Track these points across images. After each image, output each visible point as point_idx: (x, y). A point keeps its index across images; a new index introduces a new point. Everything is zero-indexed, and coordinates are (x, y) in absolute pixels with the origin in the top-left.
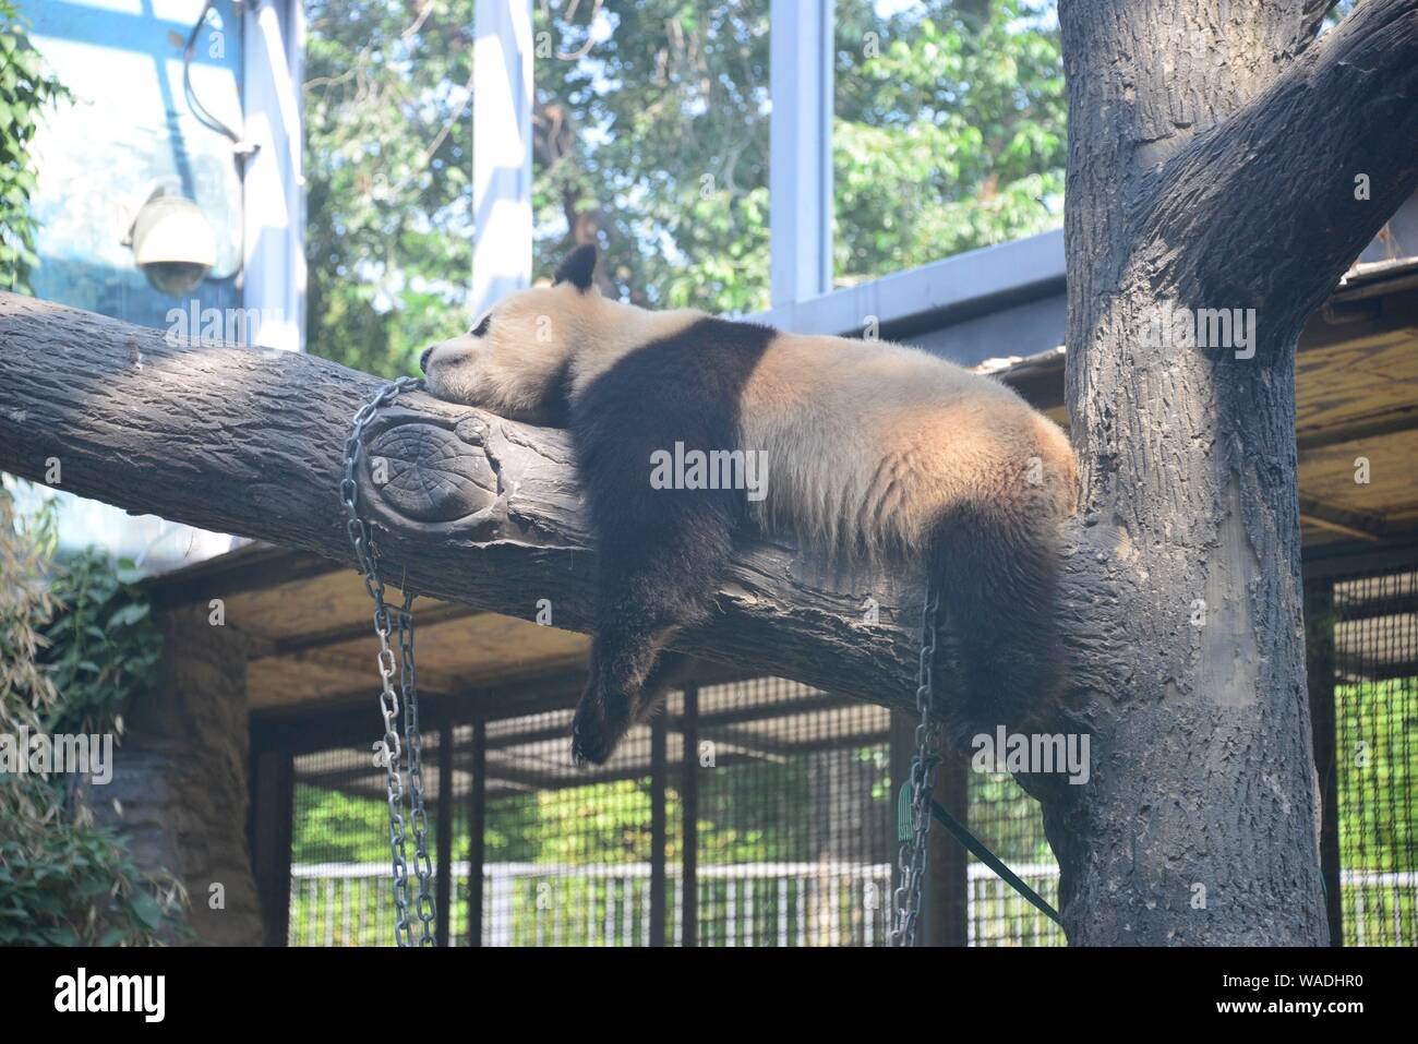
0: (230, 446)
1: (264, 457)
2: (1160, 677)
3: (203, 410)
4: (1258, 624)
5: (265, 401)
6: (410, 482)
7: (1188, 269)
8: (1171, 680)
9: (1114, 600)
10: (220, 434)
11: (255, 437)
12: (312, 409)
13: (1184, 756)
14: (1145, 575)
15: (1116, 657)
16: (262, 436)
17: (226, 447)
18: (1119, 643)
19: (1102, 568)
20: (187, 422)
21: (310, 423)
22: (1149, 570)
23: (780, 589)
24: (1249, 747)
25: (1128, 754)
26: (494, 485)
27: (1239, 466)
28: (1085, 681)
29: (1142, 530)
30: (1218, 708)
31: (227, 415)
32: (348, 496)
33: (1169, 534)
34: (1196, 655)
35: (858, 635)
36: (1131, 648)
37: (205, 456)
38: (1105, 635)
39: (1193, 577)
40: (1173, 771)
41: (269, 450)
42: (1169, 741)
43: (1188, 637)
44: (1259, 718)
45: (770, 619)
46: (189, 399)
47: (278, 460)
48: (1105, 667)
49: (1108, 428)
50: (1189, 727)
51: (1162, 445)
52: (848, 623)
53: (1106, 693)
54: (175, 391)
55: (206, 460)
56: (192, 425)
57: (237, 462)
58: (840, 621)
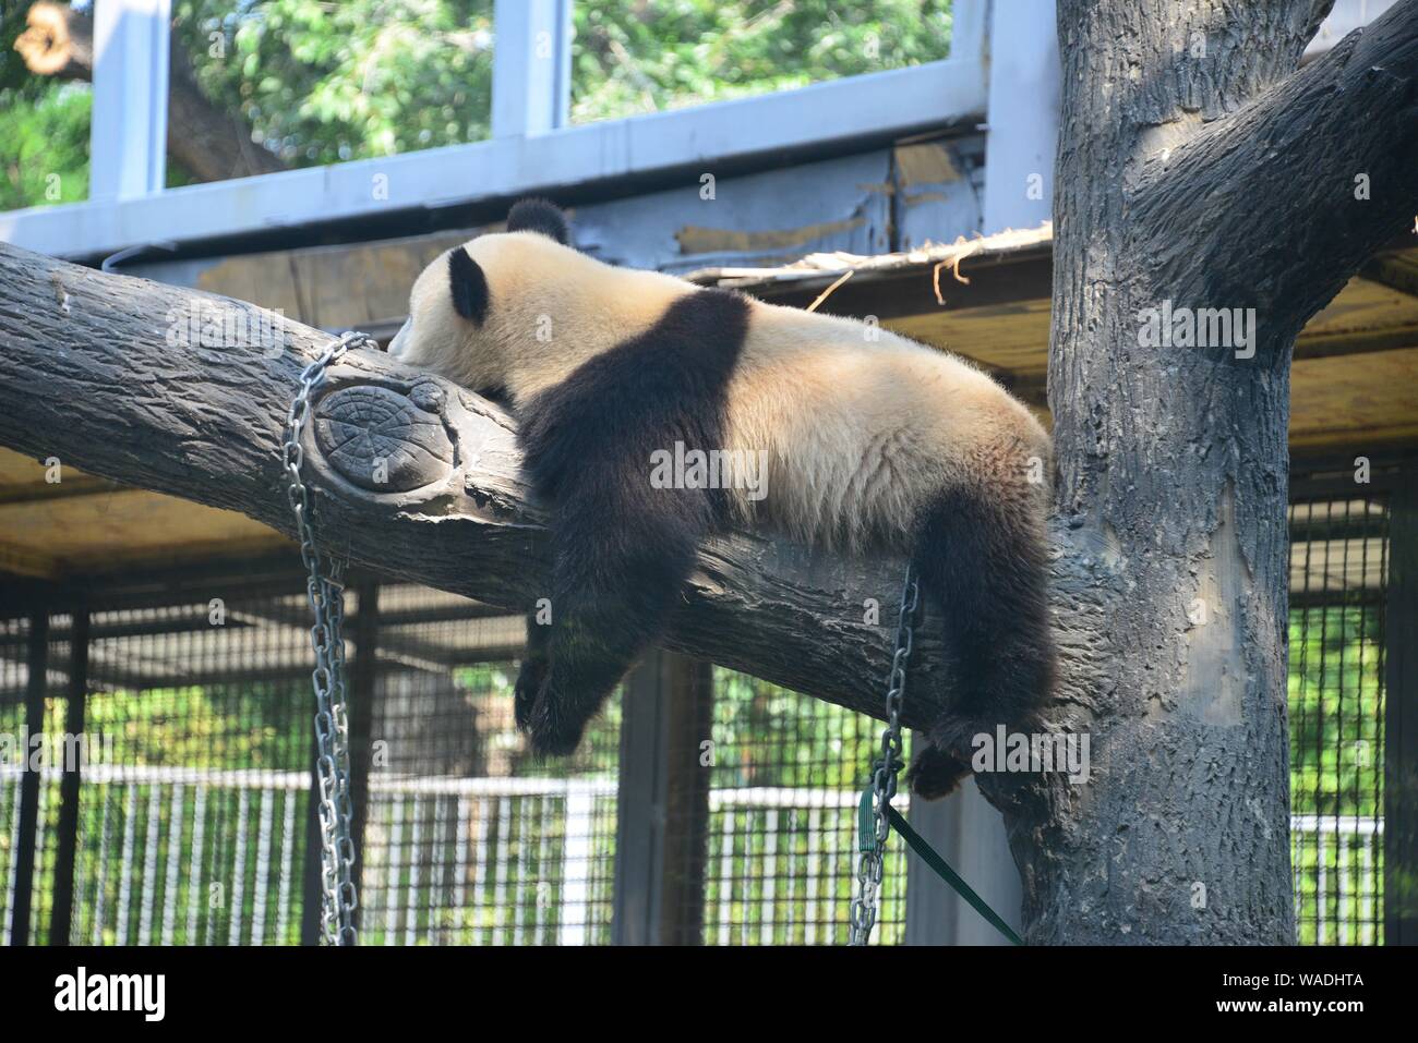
0: (164, 400)
1: (201, 414)
2: (1144, 692)
3: (137, 359)
4: (1248, 640)
5: (204, 354)
6: (361, 448)
7: (1193, 265)
8: (1157, 695)
9: (1100, 609)
10: (154, 386)
11: (191, 391)
12: (254, 364)
13: (1166, 775)
14: (1132, 584)
15: (1100, 668)
16: (199, 390)
17: (160, 401)
18: (1103, 654)
19: (1087, 574)
20: (119, 372)
21: (250, 379)
22: (1137, 578)
23: (750, 582)
24: (1233, 769)
25: (1107, 771)
26: (450, 456)
27: (1235, 473)
28: (1067, 693)
29: (1131, 537)
30: (1203, 728)
31: (161, 366)
32: (293, 459)
33: (1159, 543)
34: (1183, 670)
35: (829, 633)
36: (1115, 660)
37: (138, 410)
38: (1089, 645)
39: (1183, 589)
40: (1155, 791)
41: (205, 406)
42: (1152, 759)
43: (1175, 650)
44: (1244, 739)
45: (737, 612)
46: (121, 347)
47: (215, 418)
48: (1088, 679)
49: (1098, 425)
50: (1173, 746)
51: (1156, 448)
52: (818, 621)
53: (1086, 706)
54: (107, 337)
55: (137, 414)
56: (124, 375)
57: (171, 416)
58: (812, 617)
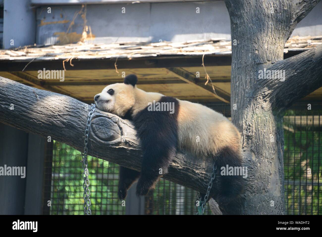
0: (59, 119)
1: (67, 123)
2: (262, 188)
3: (54, 110)
4: (281, 177)
5: (67, 109)
6: (102, 131)
8: (264, 189)
9: (253, 170)
10: (57, 116)
12: (77, 112)
14: (259, 165)
15: (252, 183)
16: (66, 117)
18: (253, 180)
19: (249, 162)
21: (77, 115)
22: (260, 163)
23: (181, 162)
24: (279, 205)
25: (254, 205)
26: (120, 133)
27: (278, 141)
28: (246, 188)
29: (258, 154)
30: (274, 196)
31: (59, 112)
32: (87, 133)
33: (264, 156)
34: (269, 184)
35: (197, 174)
36: (256, 181)
37: (54, 121)
38: (250, 178)
39: (269, 166)
40: (265, 210)
41: (68, 121)
42: (264, 203)
43: (268, 179)
44: (281, 199)
45: (178, 169)
46: (50, 107)
47: (70, 123)
48: (250, 185)
49: (250, 129)
50: (268, 200)
51: (263, 135)
52: (195, 171)
54: (47, 105)
55: (54, 122)
56: (51, 114)
57: (61, 123)
58: (194, 170)
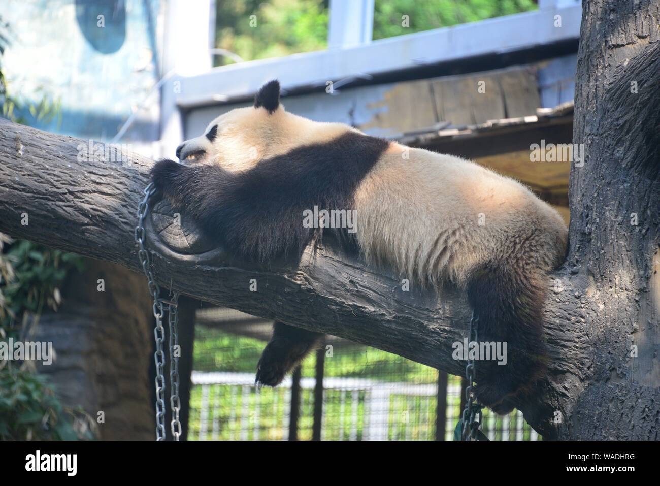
0: (72, 204)
1: (92, 211)
2: (607, 367)
3: (57, 181)
5: (94, 177)
6: (176, 230)
7: (636, 126)
8: (614, 369)
9: (583, 320)
10: (66, 195)
11: (87, 199)
12: (121, 183)
13: (618, 415)
14: (602, 306)
15: (583, 353)
16: (91, 198)
17: (70, 204)
18: (584, 345)
19: (577, 300)
20: (47, 188)
21: (118, 192)
22: (604, 303)
23: (389, 304)
25: (587, 412)
28: (565, 367)
29: (602, 280)
30: (641, 388)
31: (70, 185)
32: (139, 236)
33: (617, 283)
34: (630, 355)
35: (433, 332)
36: (591, 349)
37: (58, 209)
38: (577, 340)
39: (631, 309)
40: (612, 423)
41: (94, 207)
42: (611, 405)
43: (626, 344)
45: (382, 321)
46: (49, 174)
47: (99, 213)
48: (576, 359)
49: (587, 216)
50: (623, 398)
51: (616, 229)
52: (426, 326)
53: (576, 375)
54: (42, 169)
55: (57, 211)
56: (50, 190)
57: (76, 213)
58: (423, 324)
